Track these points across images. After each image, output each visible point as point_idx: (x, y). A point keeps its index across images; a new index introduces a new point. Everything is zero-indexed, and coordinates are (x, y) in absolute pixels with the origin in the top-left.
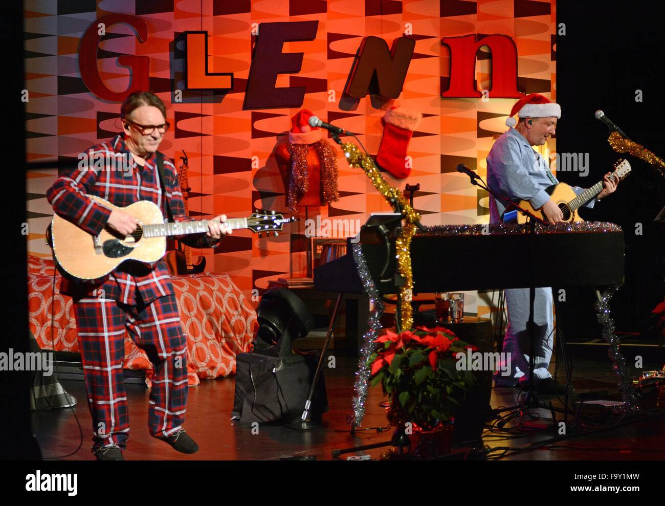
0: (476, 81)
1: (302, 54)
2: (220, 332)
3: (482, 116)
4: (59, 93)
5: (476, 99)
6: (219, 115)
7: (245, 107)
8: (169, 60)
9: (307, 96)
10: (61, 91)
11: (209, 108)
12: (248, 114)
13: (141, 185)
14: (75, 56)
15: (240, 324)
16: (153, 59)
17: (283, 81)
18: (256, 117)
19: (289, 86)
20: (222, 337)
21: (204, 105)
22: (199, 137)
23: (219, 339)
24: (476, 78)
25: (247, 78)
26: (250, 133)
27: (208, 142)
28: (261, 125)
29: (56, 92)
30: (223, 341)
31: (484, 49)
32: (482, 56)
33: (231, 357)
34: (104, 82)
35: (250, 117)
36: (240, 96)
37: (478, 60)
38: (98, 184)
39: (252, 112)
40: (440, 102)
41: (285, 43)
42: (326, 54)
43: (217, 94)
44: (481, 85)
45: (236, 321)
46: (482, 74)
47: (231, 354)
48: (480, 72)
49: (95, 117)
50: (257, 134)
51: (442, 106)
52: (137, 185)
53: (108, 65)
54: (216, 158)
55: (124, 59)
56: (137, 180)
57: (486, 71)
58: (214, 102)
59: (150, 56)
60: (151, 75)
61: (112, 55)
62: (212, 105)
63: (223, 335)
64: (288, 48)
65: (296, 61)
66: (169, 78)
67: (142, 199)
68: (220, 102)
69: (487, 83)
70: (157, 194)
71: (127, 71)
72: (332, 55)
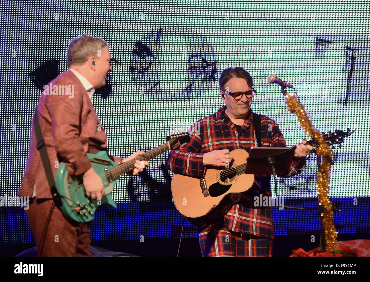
13: (239, 140)
38: (204, 146)
52: (236, 140)
56: (235, 136)
70: (254, 144)
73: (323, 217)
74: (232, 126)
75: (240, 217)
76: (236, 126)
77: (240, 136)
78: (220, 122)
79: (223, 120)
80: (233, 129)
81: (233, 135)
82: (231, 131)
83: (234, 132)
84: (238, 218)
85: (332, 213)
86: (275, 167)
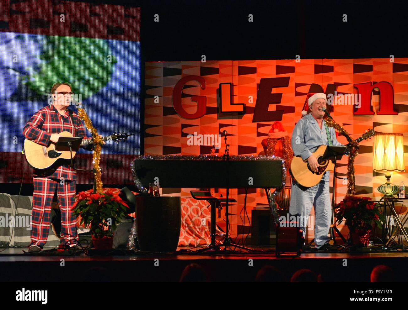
0: (372, 106)
1: (282, 94)
2: (184, 224)
3: (376, 124)
4: (164, 115)
5: (372, 115)
6: (241, 125)
7: (254, 121)
8: (216, 98)
9: (284, 115)
10: (165, 114)
11: (235, 121)
12: (255, 124)
13: (64, 124)
14: (171, 96)
15: (198, 221)
16: (209, 98)
17: (272, 108)
18: (259, 126)
19: (275, 110)
20: (186, 226)
21: (233, 120)
22: (231, 136)
23: (184, 227)
24: (372, 105)
25: (255, 106)
26: (256, 134)
27: (235, 138)
28: (261, 130)
29: (162, 114)
30: (187, 229)
31: (376, 90)
32: (376, 93)
33: (191, 237)
34: (185, 109)
35: (256, 126)
36: (251, 116)
37: (373, 95)
38: (44, 125)
39: (257, 124)
40: (353, 117)
41: (273, 89)
42: (294, 93)
43: (239, 115)
44: (375, 108)
45: (196, 219)
46: (375, 102)
47: (191, 236)
48: (374, 101)
49: (180, 127)
50: (259, 134)
51: (354, 119)
52: (61, 124)
53: (187, 101)
54: (239, 147)
55: (194, 98)
56: (61, 121)
57: (378, 101)
58: (238, 119)
59: (206, 96)
60: (207, 106)
61: (189, 96)
62: (237, 120)
63: (186, 225)
64: (274, 91)
65: (278, 97)
66: (216, 107)
67: (64, 130)
68: (241, 118)
69: (378, 107)
70: (72, 128)
71: (196, 104)
72: (298, 94)
73: (95, 175)
74: (60, 116)
75: (63, 171)
76: (61, 116)
77: (64, 122)
78: (52, 112)
79: (54, 111)
80: (60, 117)
81: (60, 121)
82: (59, 118)
83: (60, 119)
84: (62, 171)
85: (100, 173)
86: (71, 147)
